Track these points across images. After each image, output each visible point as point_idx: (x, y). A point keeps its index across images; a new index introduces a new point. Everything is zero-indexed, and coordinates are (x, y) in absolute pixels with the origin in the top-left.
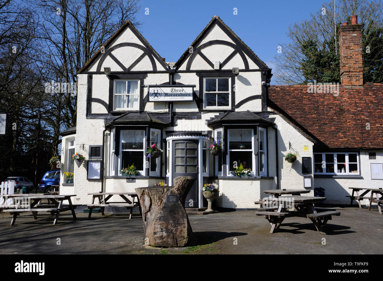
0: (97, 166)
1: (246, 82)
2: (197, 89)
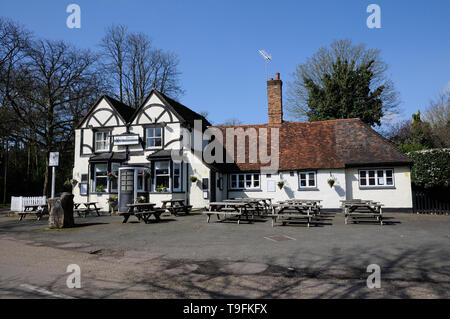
1: (171, 130)
2: (142, 136)
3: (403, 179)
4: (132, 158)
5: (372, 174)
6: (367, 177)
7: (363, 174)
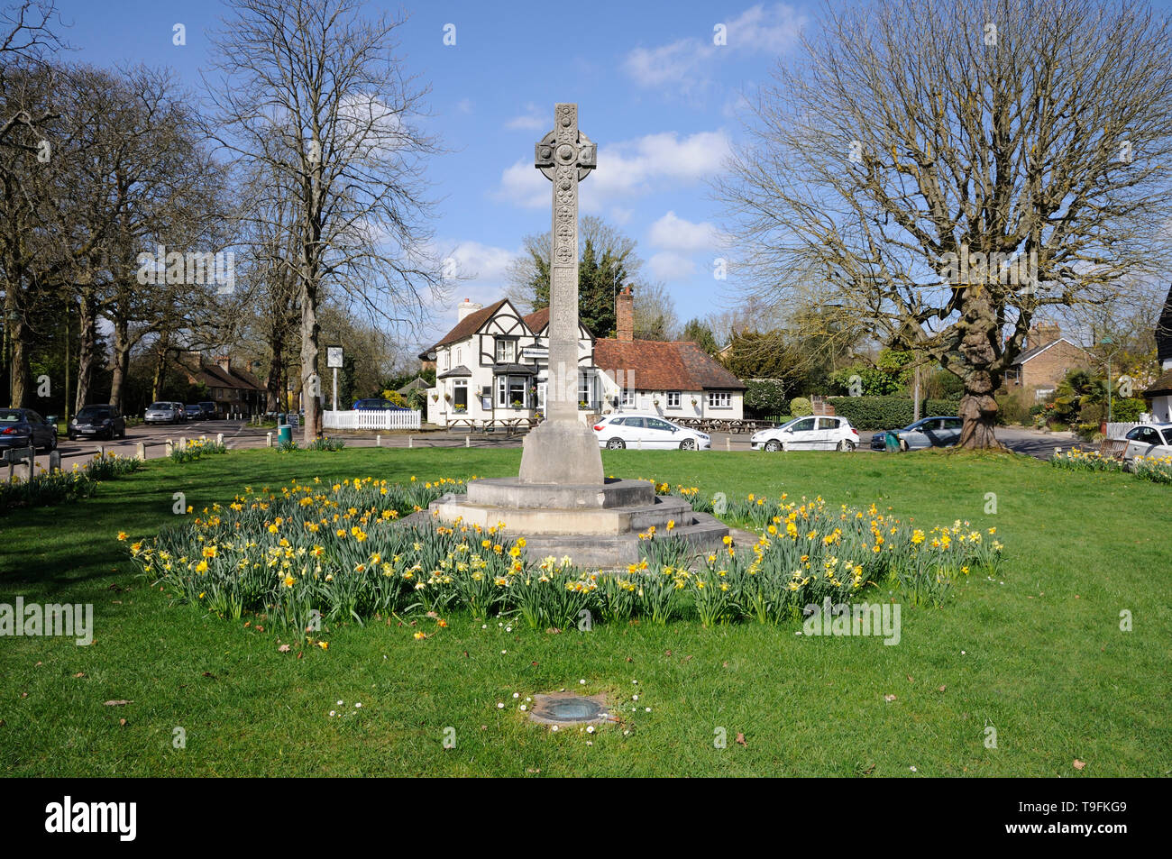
0: (488, 401)
1: (583, 347)
3: (737, 401)
4: (541, 371)
5: (717, 397)
6: (714, 399)
7: (711, 397)
